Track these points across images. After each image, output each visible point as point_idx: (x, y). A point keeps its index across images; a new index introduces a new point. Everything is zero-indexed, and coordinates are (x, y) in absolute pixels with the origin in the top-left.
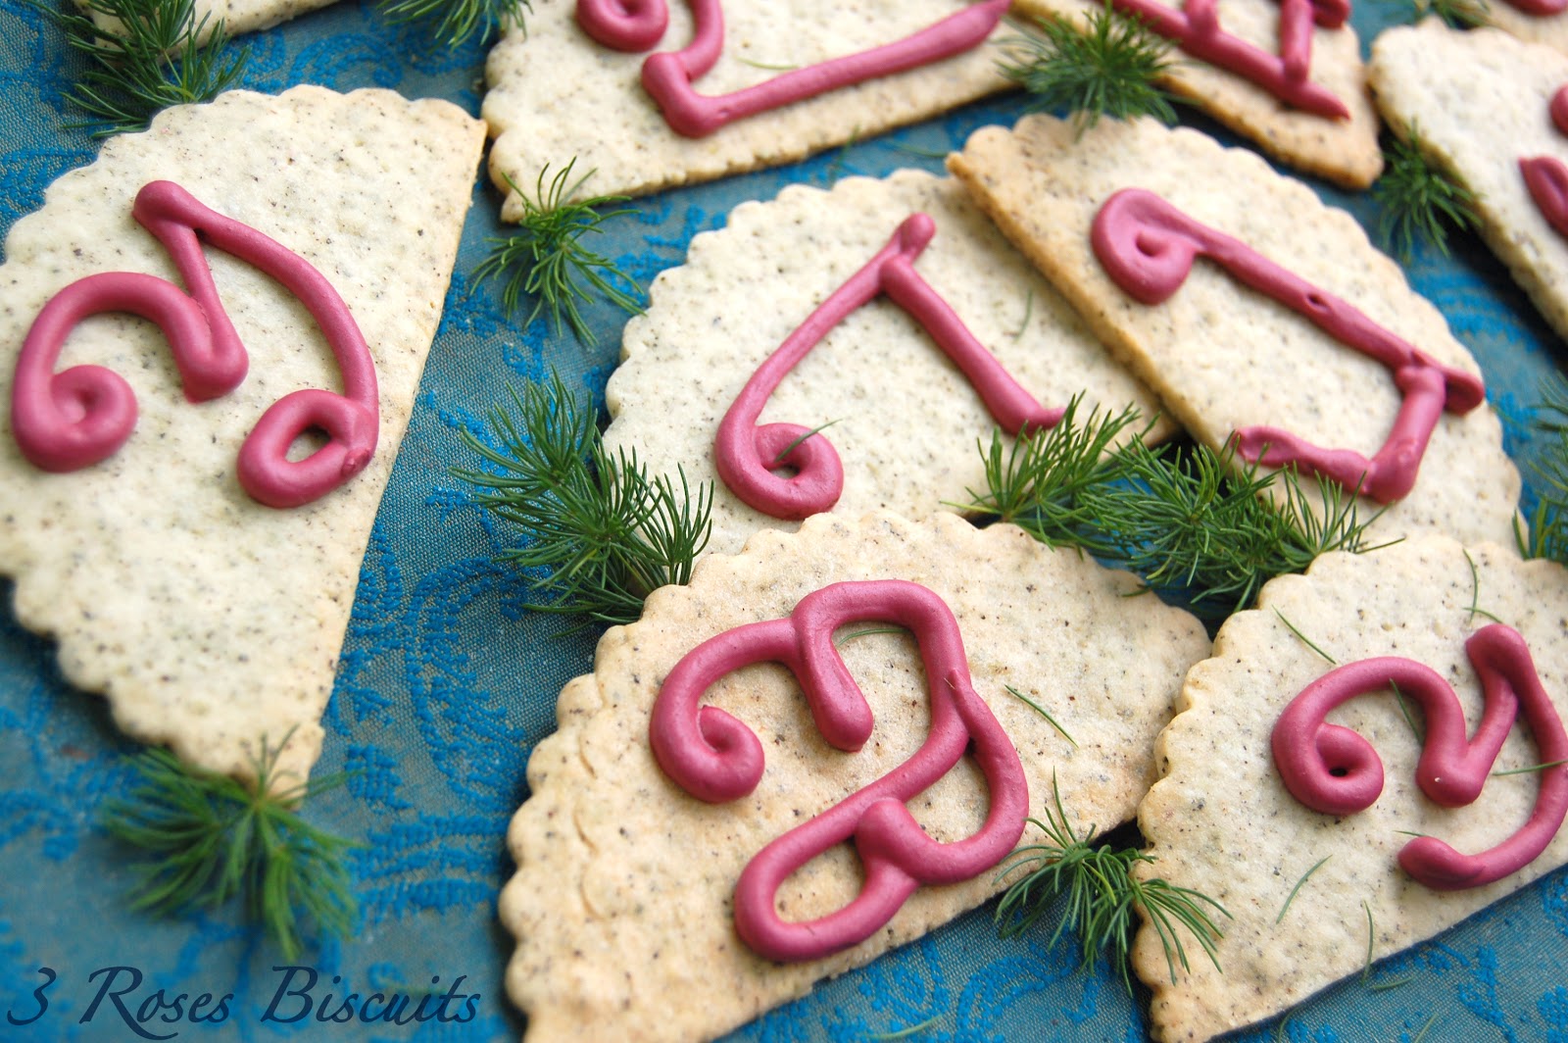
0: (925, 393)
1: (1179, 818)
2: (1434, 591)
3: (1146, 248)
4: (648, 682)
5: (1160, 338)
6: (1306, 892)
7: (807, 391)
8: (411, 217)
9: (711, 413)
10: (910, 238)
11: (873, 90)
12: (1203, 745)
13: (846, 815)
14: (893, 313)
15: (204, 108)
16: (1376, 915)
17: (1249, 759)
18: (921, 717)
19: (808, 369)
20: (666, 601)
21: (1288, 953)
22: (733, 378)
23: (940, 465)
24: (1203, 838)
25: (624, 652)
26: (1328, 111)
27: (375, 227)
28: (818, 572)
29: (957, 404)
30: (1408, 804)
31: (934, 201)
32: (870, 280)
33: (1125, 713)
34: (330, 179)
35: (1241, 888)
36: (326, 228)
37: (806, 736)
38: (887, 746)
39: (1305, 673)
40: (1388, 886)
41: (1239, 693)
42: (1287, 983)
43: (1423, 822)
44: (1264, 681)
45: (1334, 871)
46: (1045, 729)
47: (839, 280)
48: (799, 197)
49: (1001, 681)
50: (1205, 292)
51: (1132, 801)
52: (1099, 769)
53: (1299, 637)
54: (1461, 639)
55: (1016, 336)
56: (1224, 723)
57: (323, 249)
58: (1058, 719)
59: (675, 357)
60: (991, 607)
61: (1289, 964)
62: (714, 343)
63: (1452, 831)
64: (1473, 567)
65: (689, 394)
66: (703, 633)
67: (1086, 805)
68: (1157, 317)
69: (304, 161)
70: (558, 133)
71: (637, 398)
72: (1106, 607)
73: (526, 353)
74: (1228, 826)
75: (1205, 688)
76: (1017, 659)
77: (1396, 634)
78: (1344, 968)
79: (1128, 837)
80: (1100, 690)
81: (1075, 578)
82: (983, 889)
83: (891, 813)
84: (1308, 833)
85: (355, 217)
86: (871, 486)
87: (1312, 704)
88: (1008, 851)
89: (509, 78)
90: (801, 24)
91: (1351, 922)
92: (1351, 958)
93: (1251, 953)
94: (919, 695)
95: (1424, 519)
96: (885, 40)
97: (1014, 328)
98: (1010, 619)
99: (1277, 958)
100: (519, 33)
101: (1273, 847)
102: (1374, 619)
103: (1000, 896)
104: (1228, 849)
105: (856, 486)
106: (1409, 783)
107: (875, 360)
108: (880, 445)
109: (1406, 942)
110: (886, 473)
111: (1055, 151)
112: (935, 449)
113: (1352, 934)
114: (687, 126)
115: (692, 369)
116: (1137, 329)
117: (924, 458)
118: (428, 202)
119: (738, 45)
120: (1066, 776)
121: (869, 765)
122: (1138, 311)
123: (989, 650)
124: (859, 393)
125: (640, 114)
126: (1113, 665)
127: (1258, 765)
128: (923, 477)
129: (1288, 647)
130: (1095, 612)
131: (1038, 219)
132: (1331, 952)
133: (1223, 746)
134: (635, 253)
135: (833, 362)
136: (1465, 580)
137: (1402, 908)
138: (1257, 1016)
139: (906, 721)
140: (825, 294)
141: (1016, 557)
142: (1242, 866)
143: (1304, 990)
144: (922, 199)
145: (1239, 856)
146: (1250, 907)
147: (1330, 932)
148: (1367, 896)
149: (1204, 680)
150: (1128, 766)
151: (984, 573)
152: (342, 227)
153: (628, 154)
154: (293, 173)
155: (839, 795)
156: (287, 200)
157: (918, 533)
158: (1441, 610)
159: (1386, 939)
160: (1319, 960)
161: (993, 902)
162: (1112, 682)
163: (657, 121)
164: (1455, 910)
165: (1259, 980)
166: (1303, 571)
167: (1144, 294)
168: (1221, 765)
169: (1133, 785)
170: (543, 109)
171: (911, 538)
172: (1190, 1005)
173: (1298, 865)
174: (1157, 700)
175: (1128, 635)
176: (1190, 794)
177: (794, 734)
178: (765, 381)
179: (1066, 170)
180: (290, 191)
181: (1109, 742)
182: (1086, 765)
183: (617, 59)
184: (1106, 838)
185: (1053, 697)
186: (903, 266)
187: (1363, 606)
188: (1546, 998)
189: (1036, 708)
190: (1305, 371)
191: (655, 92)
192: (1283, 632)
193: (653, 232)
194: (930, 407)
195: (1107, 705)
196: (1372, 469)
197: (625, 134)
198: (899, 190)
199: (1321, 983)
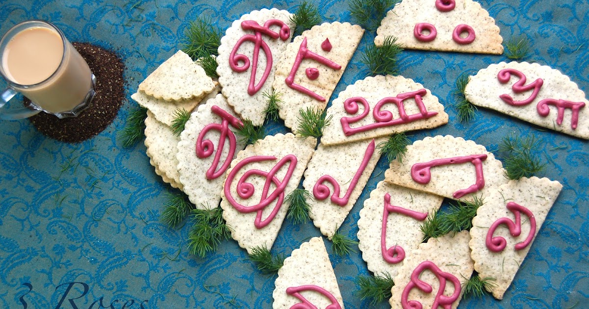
0: (406, 224)
1: (480, 268)
2: (497, 202)
3: (422, 174)
4: (399, 304)
5: (433, 187)
6: (504, 264)
7: (389, 238)
8: (322, 265)
9: (380, 253)
10: (387, 200)
11: (364, 173)
12: (477, 255)
13: (436, 303)
14: (393, 214)
15: (283, 267)
16: (516, 260)
17: (485, 251)
18: (437, 279)
19: (388, 234)
20: (394, 290)
21: (507, 275)
22: (379, 244)
23: (415, 235)
24: (486, 268)
25: (394, 302)
26: (435, 115)
27: (318, 270)
28: (410, 269)
29: (411, 222)
30: (512, 240)
31: (386, 187)
32: (386, 212)
33: (464, 256)
34: (308, 267)
35: (495, 271)
36: (313, 276)
37: (424, 294)
38: (435, 287)
39: (486, 232)
40: (516, 254)
41: (478, 243)
42: (509, 279)
43: (515, 241)
44: (480, 238)
45: (507, 258)
46: (454, 267)
47: (382, 214)
48: (367, 202)
49: (444, 265)
50: (435, 172)
51: (473, 267)
52: (465, 267)
53: (481, 227)
54: (506, 208)
55: (412, 202)
56: (478, 249)
57: (314, 280)
58: (455, 264)
59: (369, 247)
60: (436, 255)
61: (508, 276)
62: (372, 240)
63: (520, 238)
64: (501, 193)
65: (375, 252)
66: (402, 291)
67: (467, 273)
68: (431, 184)
69: (302, 267)
70: (328, 221)
71: (368, 258)
72: (451, 241)
73: (348, 261)
74: (488, 264)
75: (473, 245)
76: (444, 260)
77: (495, 214)
78: (516, 270)
79: (475, 274)
80: (459, 255)
81: (445, 240)
82: (460, 297)
83: (442, 297)
84: (500, 255)
85: (315, 271)
86: (408, 246)
87: (489, 238)
88: (461, 289)
89: (314, 218)
90: (346, 170)
91: (513, 264)
92: (516, 268)
93: (502, 278)
94: (435, 277)
95: (489, 185)
96: (361, 162)
97: (411, 201)
98: (440, 254)
99: (506, 276)
100: (310, 208)
101: (496, 261)
102: (491, 215)
103: (463, 295)
104: (490, 267)
105: (406, 248)
106: (510, 236)
107: (395, 224)
108: (405, 239)
109: (523, 259)
110: (409, 242)
111: (399, 167)
112: (413, 233)
113: (514, 265)
114: (343, 205)
115: (372, 248)
116: (429, 189)
117: (412, 235)
118: (323, 260)
119: (340, 182)
120: (462, 271)
121: (435, 292)
122: (427, 186)
123: (440, 261)
124: (397, 232)
125: (336, 207)
126: (458, 250)
127: (487, 251)
128: (414, 239)
129: (481, 230)
130: (451, 243)
131: (403, 182)
132: (513, 270)
133: (480, 253)
134: (350, 230)
135: (390, 230)
136: (501, 196)
137: (520, 255)
138: (508, 286)
139: (436, 281)
140: (382, 218)
141: (434, 244)
142: (493, 268)
143: (512, 278)
144: (384, 188)
145: (492, 267)
146: (498, 272)
147: (511, 267)
148: (513, 258)
149: (472, 244)
150: (469, 263)
151: (432, 250)
152: (314, 274)
153: (339, 216)
154: (302, 270)
155: (434, 299)
156: (305, 276)
157: (419, 251)
158: (500, 205)
159: (520, 262)
160: (512, 272)
161: (463, 297)
162: (459, 253)
163: (339, 207)
164: (528, 249)
165: (506, 281)
166: (476, 215)
167: (426, 183)
168: (482, 256)
169: (472, 265)
170: (323, 219)
171: (419, 253)
172: (498, 292)
173: (501, 261)
174: (467, 250)
175: (457, 243)
176: (480, 263)
177: (422, 295)
178: (383, 243)
179: (402, 169)
180: (304, 273)
181: (464, 262)
182: (463, 268)
183: (326, 201)
184: (472, 276)
185: (453, 261)
186: (389, 207)
187: (488, 214)
188: (549, 250)
189: (451, 265)
190: (458, 174)
191: (335, 203)
192: (478, 228)
193: (350, 224)
194: (408, 226)
195: (461, 257)
196: (476, 186)
197: (336, 213)
198: (380, 189)
199: (514, 275)
